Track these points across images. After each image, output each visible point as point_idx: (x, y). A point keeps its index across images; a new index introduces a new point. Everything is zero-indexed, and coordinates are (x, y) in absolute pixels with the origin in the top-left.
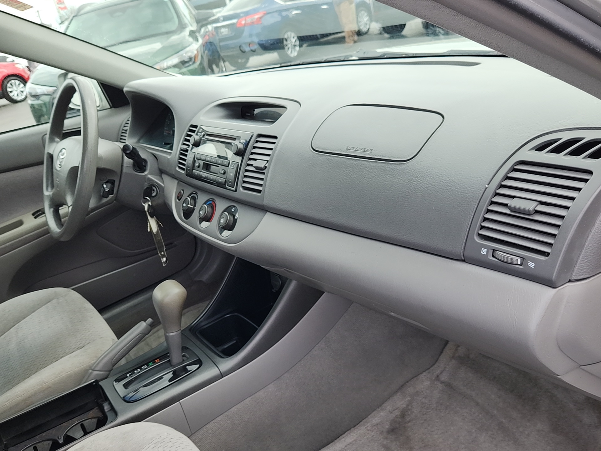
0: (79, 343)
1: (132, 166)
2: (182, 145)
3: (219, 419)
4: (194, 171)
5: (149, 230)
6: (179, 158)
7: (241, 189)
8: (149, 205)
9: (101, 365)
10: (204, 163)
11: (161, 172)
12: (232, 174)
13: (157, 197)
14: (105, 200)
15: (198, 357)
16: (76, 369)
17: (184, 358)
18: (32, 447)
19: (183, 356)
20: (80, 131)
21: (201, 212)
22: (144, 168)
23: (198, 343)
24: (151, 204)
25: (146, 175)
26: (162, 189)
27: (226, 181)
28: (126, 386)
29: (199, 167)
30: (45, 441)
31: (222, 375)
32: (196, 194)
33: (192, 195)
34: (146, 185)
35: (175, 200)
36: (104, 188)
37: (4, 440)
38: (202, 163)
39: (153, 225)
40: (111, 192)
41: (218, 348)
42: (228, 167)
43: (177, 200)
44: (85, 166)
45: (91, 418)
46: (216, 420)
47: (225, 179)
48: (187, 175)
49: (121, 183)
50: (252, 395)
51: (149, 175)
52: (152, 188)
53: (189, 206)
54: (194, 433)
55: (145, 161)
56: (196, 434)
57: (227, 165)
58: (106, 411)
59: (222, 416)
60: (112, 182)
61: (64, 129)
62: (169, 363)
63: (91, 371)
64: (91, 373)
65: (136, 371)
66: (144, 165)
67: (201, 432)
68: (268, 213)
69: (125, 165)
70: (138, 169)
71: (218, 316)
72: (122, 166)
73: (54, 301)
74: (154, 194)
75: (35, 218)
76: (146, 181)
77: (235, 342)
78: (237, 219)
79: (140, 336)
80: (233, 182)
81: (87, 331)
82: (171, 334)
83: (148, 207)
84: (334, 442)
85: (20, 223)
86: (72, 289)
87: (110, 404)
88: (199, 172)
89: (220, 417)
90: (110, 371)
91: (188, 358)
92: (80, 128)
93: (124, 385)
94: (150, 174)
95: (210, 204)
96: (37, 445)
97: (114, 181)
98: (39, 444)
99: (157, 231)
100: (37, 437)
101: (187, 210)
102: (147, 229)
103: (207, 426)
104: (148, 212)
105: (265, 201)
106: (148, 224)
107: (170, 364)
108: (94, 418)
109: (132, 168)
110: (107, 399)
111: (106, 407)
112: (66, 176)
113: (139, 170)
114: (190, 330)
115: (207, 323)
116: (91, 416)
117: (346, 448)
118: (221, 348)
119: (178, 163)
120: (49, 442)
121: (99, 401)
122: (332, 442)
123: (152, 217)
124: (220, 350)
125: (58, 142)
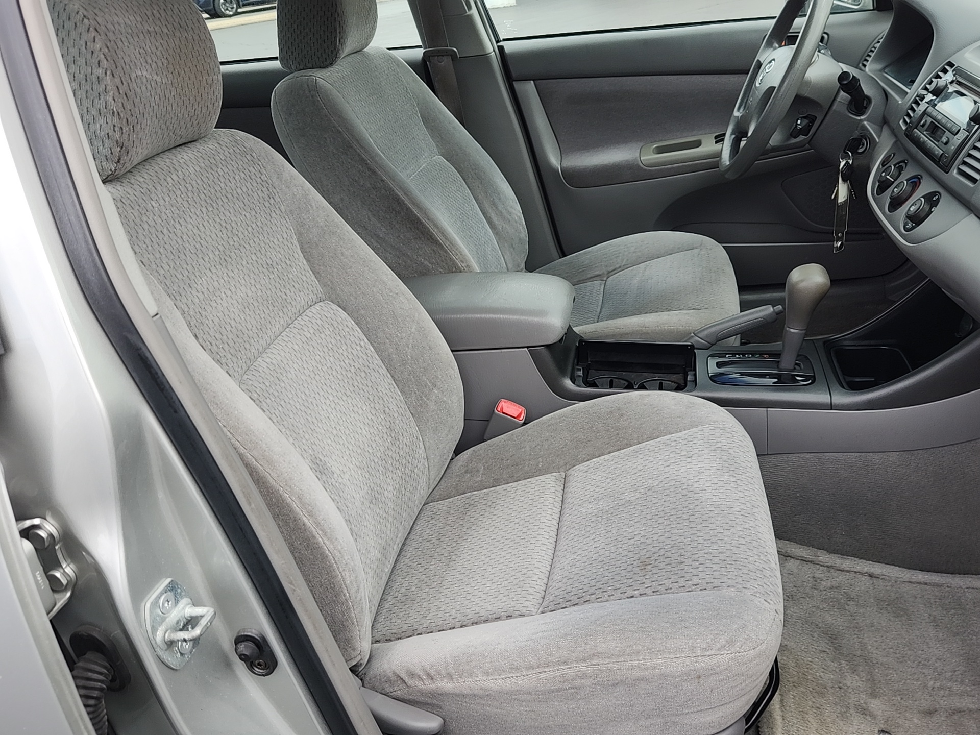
0: (697, 304)
1: (847, 103)
2: (922, 89)
3: (808, 456)
4: (915, 130)
5: (833, 197)
6: (910, 107)
7: (955, 171)
8: (847, 162)
9: (706, 332)
10: (932, 122)
11: (884, 122)
12: (953, 148)
13: (863, 155)
14: (793, 141)
15: (814, 373)
16: (681, 327)
17: (797, 367)
18: (609, 379)
19: (797, 364)
20: (798, 36)
21: (896, 190)
22: (864, 109)
23: (824, 359)
24: (851, 162)
25: (861, 120)
26: (873, 143)
27: (942, 154)
28: (719, 365)
29: (923, 126)
30: (623, 379)
31: (831, 407)
32: (906, 164)
33: (901, 164)
34: (856, 134)
35: (879, 166)
36: (797, 124)
37: (589, 359)
38: (929, 120)
39: (842, 192)
40: (805, 131)
41: (846, 377)
42: (955, 135)
43: (881, 166)
44: (783, 89)
45: (672, 382)
46: (802, 455)
47: (942, 152)
48: (905, 134)
49: (824, 123)
50: (863, 452)
51: (866, 122)
52: (861, 140)
53: (888, 177)
54: (770, 454)
55: (869, 100)
56: (773, 457)
57: (955, 133)
58: (688, 379)
59: (812, 454)
60: (812, 119)
61: (791, 31)
62: (776, 365)
63: (692, 334)
64: (692, 336)
65: (737, 356)
66: (865, 105)
67: (779, 458)
68: (973, 215)
69: (838, 99)
70: (854, 109)
71: (872, 342)
72: (834, 100)
73: (696, 251)
74: (860, 151)
75: (716, 142)
76: (859, 128)
77: (873, 379)
78: (932, 212)
79: (760, 321)
80: (950, 159)
81: (712, 295)
82: (792, 330)
83: (845, 165)
84: (954, 575)
85: (698, 144)
86: (724, 247)
87: (695, 375)
88: (920, 133)
89: (809, 454)
90: (713, 345)
91: (801, 369)
92: (799, 32)
93: (717, 363)
94: (867, 119)
95: (914, 182)
96: (614, 380)
97: (816, 118)
98: (616, 380)
99: (845, 202)
100: (617, 373)
101: (883, 181)
102: (832, 195)
103: (790, 456)
104: (842, 172)
105: (974, 197)
106: (836, 188)
107: (778, 366)
108: (675, 383)
109: (846, 106)
110: (695, 370)
111: (690, 378)
112: (760, 97)
113: (856, 111)
114: (825, 343)
115: (853, 344)
116: (673, 379)
117: (966, 590)
118: (849, 379)
119: (905, 113)
120: (625, 382)
121: (687, 369)
122: (952, 574)
123: (844, 180)
124: (847, 380)
125: (775, 48)
